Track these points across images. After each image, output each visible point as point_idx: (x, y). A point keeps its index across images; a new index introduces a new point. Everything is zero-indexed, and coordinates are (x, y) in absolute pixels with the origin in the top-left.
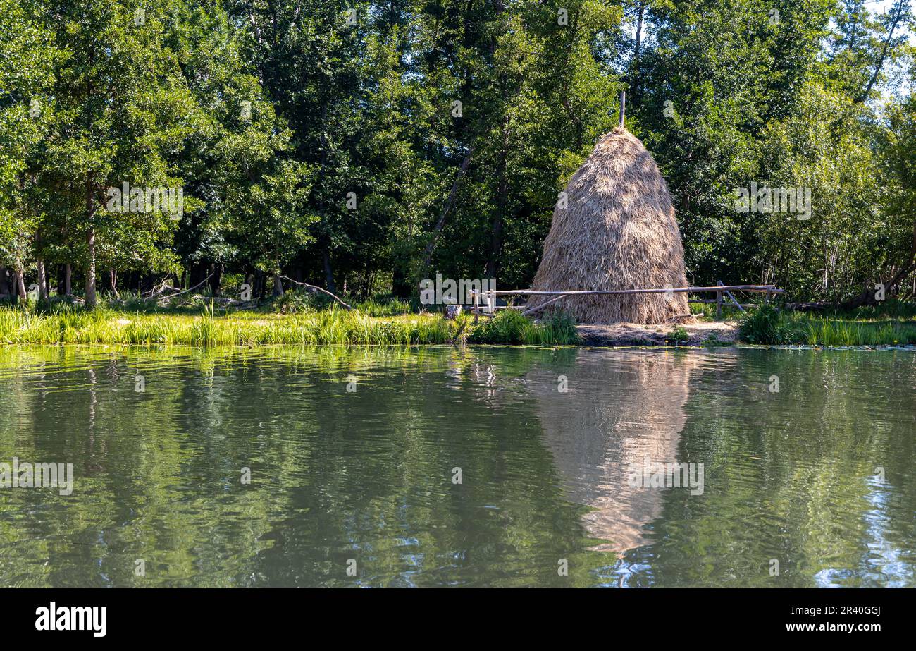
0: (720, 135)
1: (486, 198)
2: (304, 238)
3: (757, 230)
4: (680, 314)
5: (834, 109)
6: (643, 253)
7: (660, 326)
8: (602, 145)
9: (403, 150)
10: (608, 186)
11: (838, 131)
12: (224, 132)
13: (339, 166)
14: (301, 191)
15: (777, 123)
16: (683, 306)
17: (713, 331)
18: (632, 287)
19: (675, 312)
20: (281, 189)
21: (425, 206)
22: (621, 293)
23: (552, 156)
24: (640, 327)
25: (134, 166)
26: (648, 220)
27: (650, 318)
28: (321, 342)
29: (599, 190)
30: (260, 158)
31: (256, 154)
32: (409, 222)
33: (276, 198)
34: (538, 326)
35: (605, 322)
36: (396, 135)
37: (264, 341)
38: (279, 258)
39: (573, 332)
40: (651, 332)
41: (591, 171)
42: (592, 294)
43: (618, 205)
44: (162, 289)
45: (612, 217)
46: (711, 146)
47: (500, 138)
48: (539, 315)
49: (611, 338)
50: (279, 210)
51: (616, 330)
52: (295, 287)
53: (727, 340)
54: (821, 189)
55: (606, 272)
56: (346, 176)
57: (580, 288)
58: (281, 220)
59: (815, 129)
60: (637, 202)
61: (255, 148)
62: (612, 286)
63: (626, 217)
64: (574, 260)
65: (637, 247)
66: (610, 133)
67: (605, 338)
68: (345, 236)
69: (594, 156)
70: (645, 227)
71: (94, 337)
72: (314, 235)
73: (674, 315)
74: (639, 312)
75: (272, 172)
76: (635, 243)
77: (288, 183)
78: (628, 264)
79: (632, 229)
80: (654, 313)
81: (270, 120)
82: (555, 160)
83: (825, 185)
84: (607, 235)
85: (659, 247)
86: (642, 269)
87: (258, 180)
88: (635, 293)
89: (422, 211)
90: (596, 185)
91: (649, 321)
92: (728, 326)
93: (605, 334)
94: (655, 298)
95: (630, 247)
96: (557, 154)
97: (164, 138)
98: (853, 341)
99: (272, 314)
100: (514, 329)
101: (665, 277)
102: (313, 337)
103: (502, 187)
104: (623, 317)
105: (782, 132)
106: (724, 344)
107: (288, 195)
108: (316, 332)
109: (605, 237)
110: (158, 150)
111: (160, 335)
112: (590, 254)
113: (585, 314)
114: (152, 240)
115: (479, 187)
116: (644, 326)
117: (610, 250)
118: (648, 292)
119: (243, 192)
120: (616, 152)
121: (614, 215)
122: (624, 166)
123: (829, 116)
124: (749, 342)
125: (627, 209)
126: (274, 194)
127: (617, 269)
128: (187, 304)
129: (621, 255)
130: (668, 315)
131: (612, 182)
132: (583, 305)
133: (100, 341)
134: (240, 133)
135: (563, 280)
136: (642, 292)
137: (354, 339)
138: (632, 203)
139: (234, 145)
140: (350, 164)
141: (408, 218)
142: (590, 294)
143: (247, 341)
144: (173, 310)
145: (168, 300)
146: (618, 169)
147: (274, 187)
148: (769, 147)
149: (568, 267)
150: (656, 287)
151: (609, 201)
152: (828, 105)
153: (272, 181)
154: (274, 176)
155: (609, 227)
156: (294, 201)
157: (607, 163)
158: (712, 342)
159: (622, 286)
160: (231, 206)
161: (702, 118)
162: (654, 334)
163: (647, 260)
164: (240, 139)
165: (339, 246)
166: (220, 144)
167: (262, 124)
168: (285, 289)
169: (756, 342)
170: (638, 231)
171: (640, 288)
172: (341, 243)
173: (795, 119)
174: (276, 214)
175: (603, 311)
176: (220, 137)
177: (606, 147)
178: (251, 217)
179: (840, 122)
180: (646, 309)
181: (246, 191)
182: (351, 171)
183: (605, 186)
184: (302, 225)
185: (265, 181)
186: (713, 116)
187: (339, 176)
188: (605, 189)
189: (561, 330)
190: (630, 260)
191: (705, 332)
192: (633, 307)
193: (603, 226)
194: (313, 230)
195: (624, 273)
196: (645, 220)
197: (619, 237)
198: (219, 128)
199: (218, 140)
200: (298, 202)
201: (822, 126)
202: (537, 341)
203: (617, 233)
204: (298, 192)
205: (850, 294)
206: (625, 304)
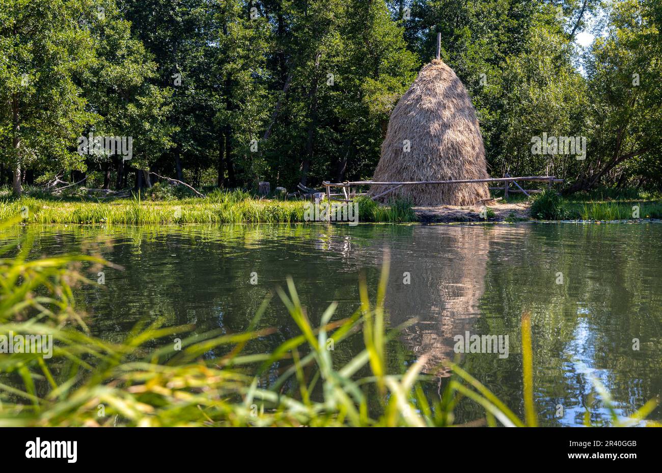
0: (477, 66)
1: (304, 113)
2: (168, 144)
3: (502, 137)
4: (484, 198)
5: (556, 47)
6: (458, 153)
7: (471, 207)
8: (425, 73)
9: (246, 77)
10: (431, 103)
11: (558, 64)
12: (106, 63)
13: (188, 89)
14: (165, 108)
15: (513, 57)
16: (486, 192)
17: (511, 210)
18: (450, 179)
19: (481, 197)
20: (151, 107)
21: (262, 120)
22: (443, 183)
23: (357, 82)
24: (458, 208)
25: (52, 89)
26: (461, 129)
27: (464, 201)
28: (223, 221)
29: (424, 106)
30: (134, 83)
31: (131, 80)
32: (250, 131)
33: (146, 114)
34: (386, 208)
35: (430, 205)
36: (240, 66)
37: (181, 221)
38: (148, 159)
39: (411, 212)
40: (467, 211)
41: (418, 92)
42: (422, 184)
43: (439, 117)
44: (55, 183)
45: (435, 127)
46: (469, 74)
47: (313, 68)
48: (382, 200)
49: (438, 216)
50: (149, 122)
51: (440, 210)
52: (161, 181)
53: (522, 217)
54: (550, 106)
55: (431, 167)
56: (193, 97)
57: (412, 179)
58: (150, 130)
59: (543, 62)
60: (454, 116)
61: (131, 76)
62: (436, 178)
63: (446, 126)
64: (406, 159)
65: (453, 148)
66: (429, 64)
67: (435, 216)
68: (192, 142)
69: (419, 81)
70: (459, 133)
71: (49, 220)
72: (174, 141)
73: (480, 199)
74: (455, 197)
75: (142, 94)
76: (452, 146)
77: (156, 102)
78: (447, 162)
79: (451, 135)
80: (466, 198)
81: (141, 54)
82: (360, 86)
83: (553, 103)
84: (432, 140)
85: (469, 149)
86: (457, 165)
87: (132, 100)
88: (453, 183)
89: (260, 123)
90: (422, 103)
91: (463, 204)
92: (520, 206)
93: (434, 213)
94: (467, 186)
95: (449, 149)
96: (362, 81)
97: (74, 67)
98: (614, 217)
99: (145, 201)
100: (367, 210)
101: (474, 171)
102: (217, 218)
103: (314, 106)
104: (443, 201)
105: (516, 64)
106: (521, 220)
107: (155, 111)
108: (219, 213)
109: (430, 141)
110: (70, 76)
111: (102, 217)
112: (419, 154)
113: (415, 198)
114: (66, 146)
115: (298, 105)
116: (460, 207)
117: (434, 151)
118: (463, 182)
119: (121, 109)
120: (435, 78)
121: (436, 125)
122: (442, 89)
123: (552, 52)
124: (539, 218)
125: (446, 120)
126: (144, 110)
127: (440, 165)
128: (75, 194)
129: (442, 155)
130: (476, 199)
131: (434, 100)
132: (414, 192)
133: (54, 222)
134: (118, 64)
135: (399, 173)
136: (458, 182)
137: (249, 219)
138: (449, 116)
139: (114, 74)
140: (196, 88)
141: (249, 128)
142: (420, 184)
143: (166, 220)
144: (66, 198)
145: (60, 191)
146: (438, 91)
147: (145, 105)
148: (508, 75)
149: (402, 164)
150: (467, 179)
151: (433, 115)
152: (551, 45)
153: (144, 100)
154: (144, 97)
155: (432, 134)
156: (159, 116)
157: (429, 86)
158: (513, 218)
159: (443, 178)
160: (113, 119)
161: (462, 54)
162: (469, 213)
163: (461, 159)
164: (119, 69)
165: (188, 150)
166: (103, 72)
167: (135, 58)
168: (153, 182)
169: (544, 218)
170: (454, 137)
171: (456, 179)
172: (189, 148)
173: (524, 55)
174: (147, 126)
175: (429, 196)
176: (103, 67)
177: (428, 74)
178: (127, 127)
179: (560, 57)
180: (460, 195)
181: (124, 108)
182: (197, 94)
183: (429, 103)
184: (167, 135)
185: (137, 101)
186: (470, 52)
187: (188, 97)
188: (429, 105)
189: (403, 211)
190: (448, 158)
191: (506, 211)
192: (451, 193)
193: (429, 133)
194: (174, 138)
195: (445, 168)
196: (459, 129)
197: (440, 141)
198: (102, 61)
199: (102, 69)
200: (162, 116)
201: (548, 59)
202: (385, 219)
203: (439, 138)
204: (162, 109)
205: (569, 183)
206: (446, 191)
